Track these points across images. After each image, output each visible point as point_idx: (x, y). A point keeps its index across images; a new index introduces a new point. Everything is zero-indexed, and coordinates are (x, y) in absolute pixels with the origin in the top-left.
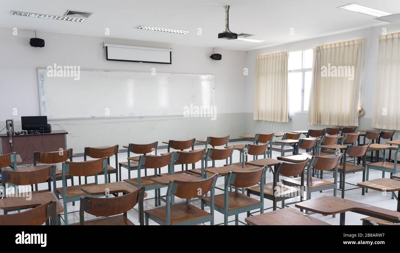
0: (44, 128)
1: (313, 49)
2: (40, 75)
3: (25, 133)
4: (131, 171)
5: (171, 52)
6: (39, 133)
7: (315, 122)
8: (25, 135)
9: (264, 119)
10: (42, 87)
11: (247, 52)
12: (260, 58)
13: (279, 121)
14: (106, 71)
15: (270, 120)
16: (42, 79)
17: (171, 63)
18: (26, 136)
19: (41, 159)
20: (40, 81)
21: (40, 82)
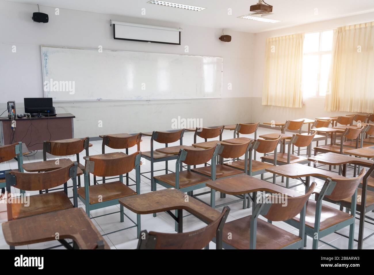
0: (49, 111)
1: (334, 30)
2: (44, 54)
3: (28, 116)
4: (154, 163)
5: (180, 32)
6: (44, 117)
7: (333, 108)
8: (28, 118)
9: (273, 104)
10: (46, 67)
11: (255, 34)
12: (271, 40)
13: (291, 106)
14: (113, 51)
15: (280, 105)
16: (46, 58)
17: (180, 44)
18: (30, 119)
19: (52, 151)
20: (44, 60)
21: (44, 62)
